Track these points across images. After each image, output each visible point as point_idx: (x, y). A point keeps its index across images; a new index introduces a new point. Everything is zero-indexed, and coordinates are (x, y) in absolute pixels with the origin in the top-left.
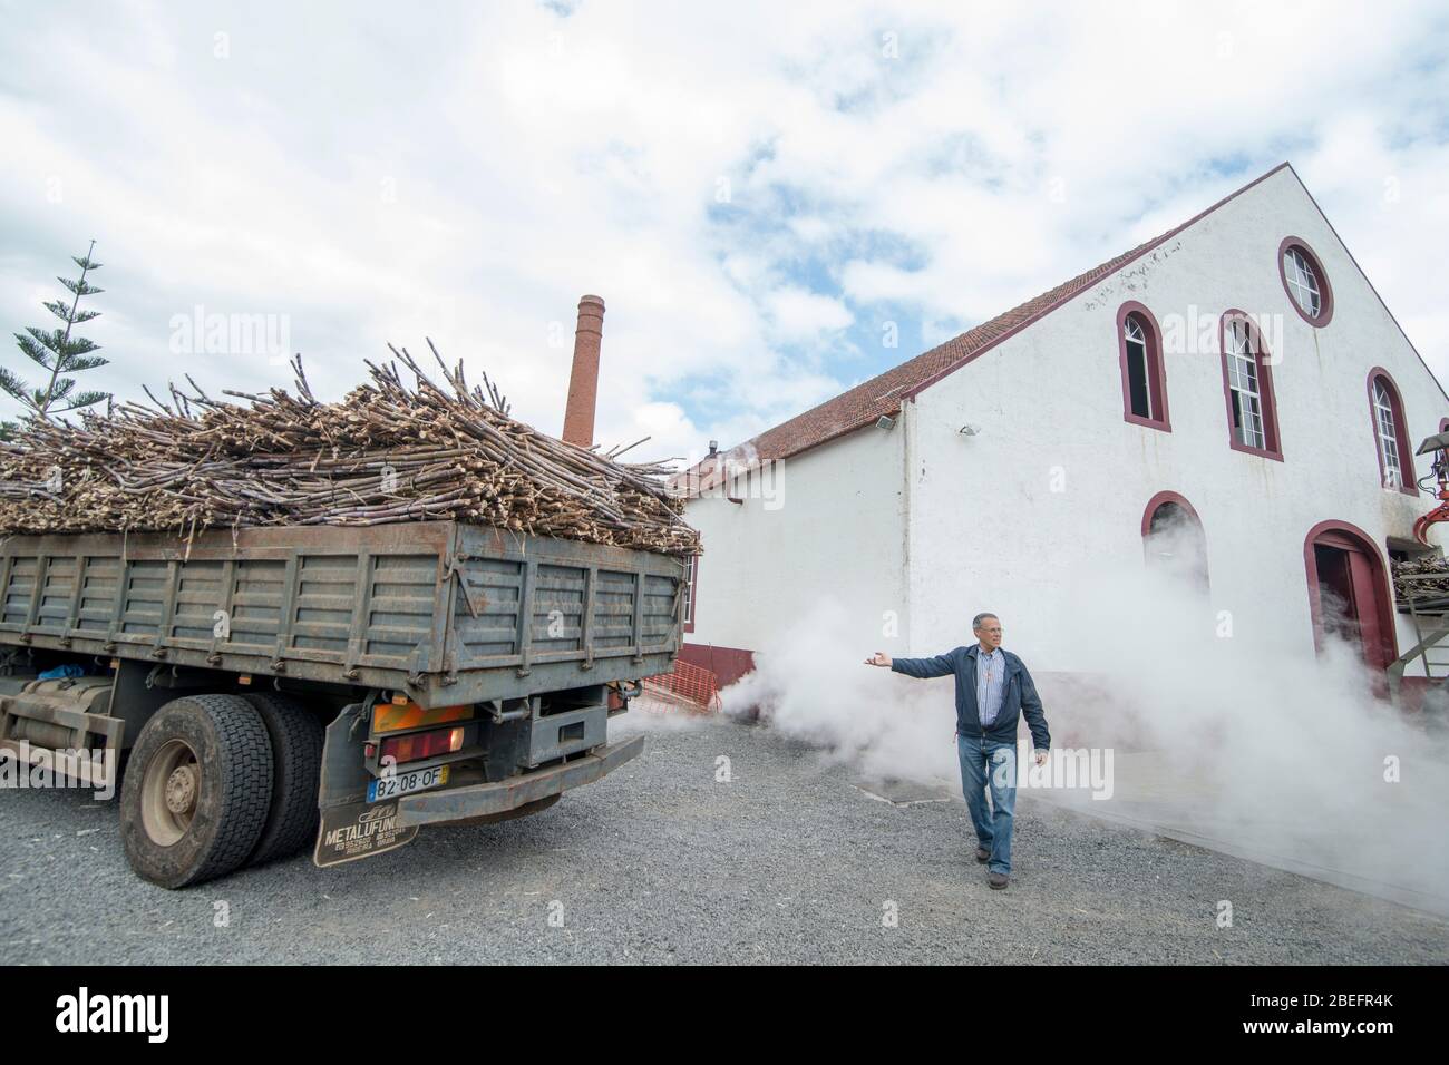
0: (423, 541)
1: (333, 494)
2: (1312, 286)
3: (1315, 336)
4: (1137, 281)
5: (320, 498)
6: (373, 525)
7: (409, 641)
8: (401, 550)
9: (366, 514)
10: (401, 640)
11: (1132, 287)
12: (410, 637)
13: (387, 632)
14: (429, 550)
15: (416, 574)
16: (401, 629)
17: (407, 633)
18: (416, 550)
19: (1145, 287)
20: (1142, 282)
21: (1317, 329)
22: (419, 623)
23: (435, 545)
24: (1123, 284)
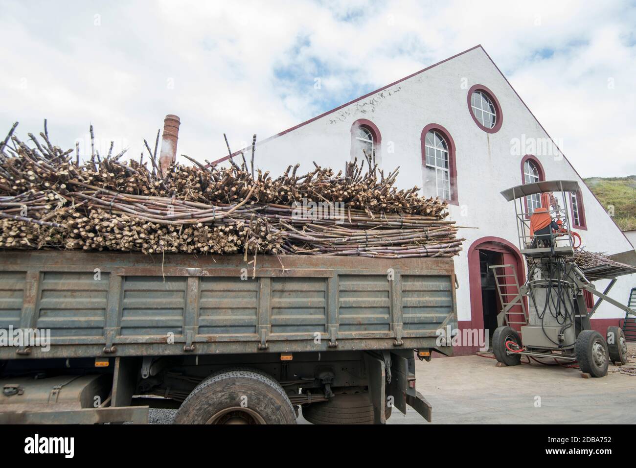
0: (438, 268)
1: (367, 238)
2: (493, 112)
3: (488, 138)
4: (368, 108)
5: (356, 240)
6: (402, 258)
7: (435, 321)
8: (424, 273)
9: (396, 251)
10: (428, 321)
11: (364, 111)
12: (435, 319)
13: (417, 317)
14: (444, 273)
15: (432, 285)
16: (428, 315)
17: (433, 317)
18: (435, 273)
19: (373, 111)
20: (371, 109)
21: (489, 134)
22: (437, 311)
23: (447, 271)
24: (358, 110)
